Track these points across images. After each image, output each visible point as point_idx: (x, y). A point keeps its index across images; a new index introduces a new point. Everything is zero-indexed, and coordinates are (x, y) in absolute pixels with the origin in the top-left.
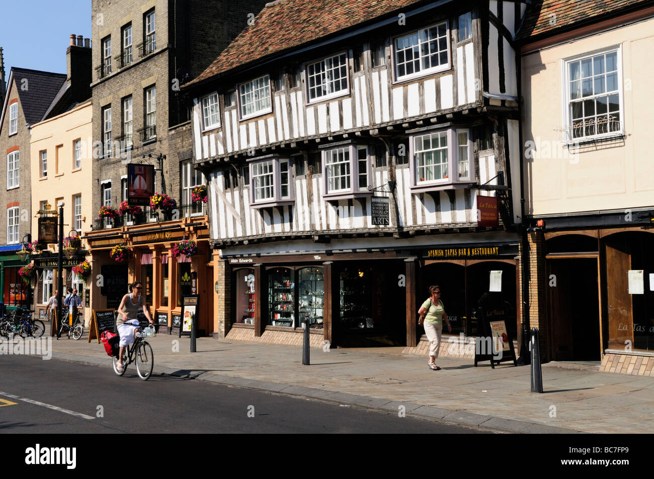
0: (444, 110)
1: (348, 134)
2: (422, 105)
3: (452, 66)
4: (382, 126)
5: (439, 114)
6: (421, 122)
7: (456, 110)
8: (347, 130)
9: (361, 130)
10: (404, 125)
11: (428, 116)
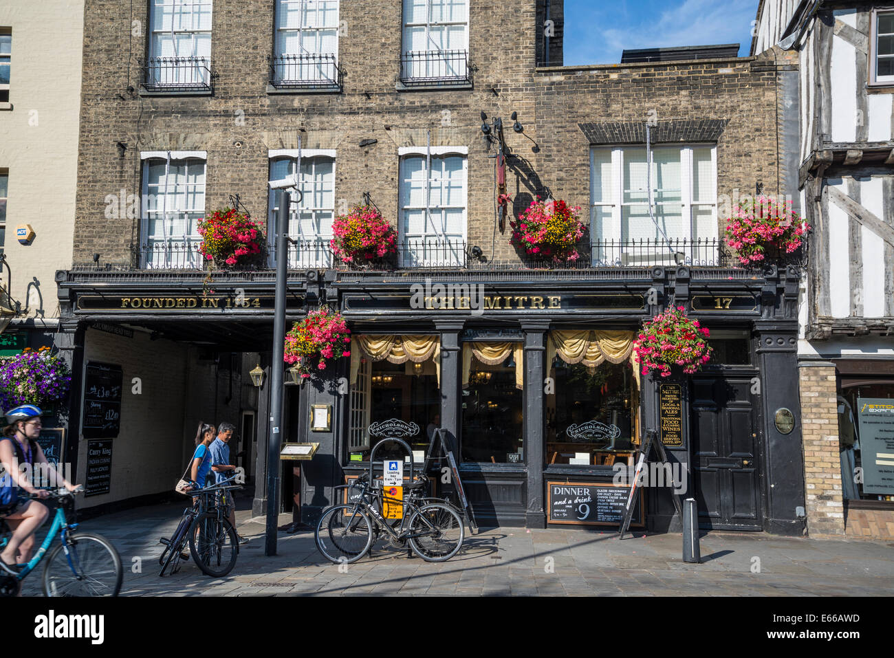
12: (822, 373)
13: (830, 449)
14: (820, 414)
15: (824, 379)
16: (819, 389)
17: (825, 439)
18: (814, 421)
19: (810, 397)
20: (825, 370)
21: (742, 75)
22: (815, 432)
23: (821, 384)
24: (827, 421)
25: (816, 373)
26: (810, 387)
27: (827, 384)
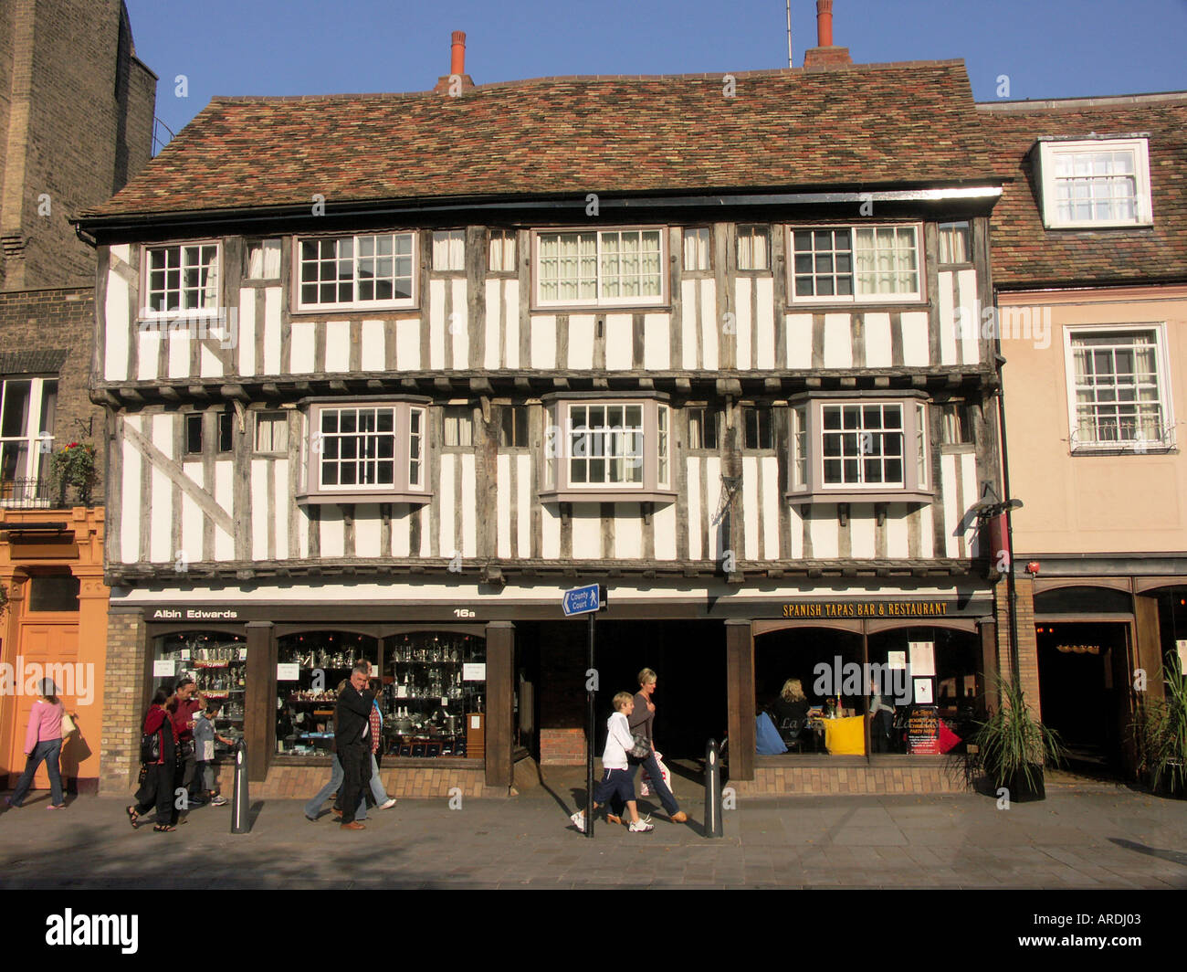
0: (910, 368)
1: (654, 379)
2: (859, 352)
3: (929, 300)
4: (754, 376)
5: (898, 373)
6: (853, 382)
7: (934, 371)
8: (652, 372)
9: (692, 376)
10: (809, 382)
11: (872, 373)
12: (127, 621)
13: (125, 701)
14: (120, 664)
15: (127, 626)
16: (123, 637)
17: (122, 691)
18: (114, 672)
19: (113, 647)
20: (128, 618)
21: (87, 302)
22: (115, 684)
23: (124, 632)
24: (125, 672)
25: (121, 621)
26: (114, 635)
27: (129, 633)
